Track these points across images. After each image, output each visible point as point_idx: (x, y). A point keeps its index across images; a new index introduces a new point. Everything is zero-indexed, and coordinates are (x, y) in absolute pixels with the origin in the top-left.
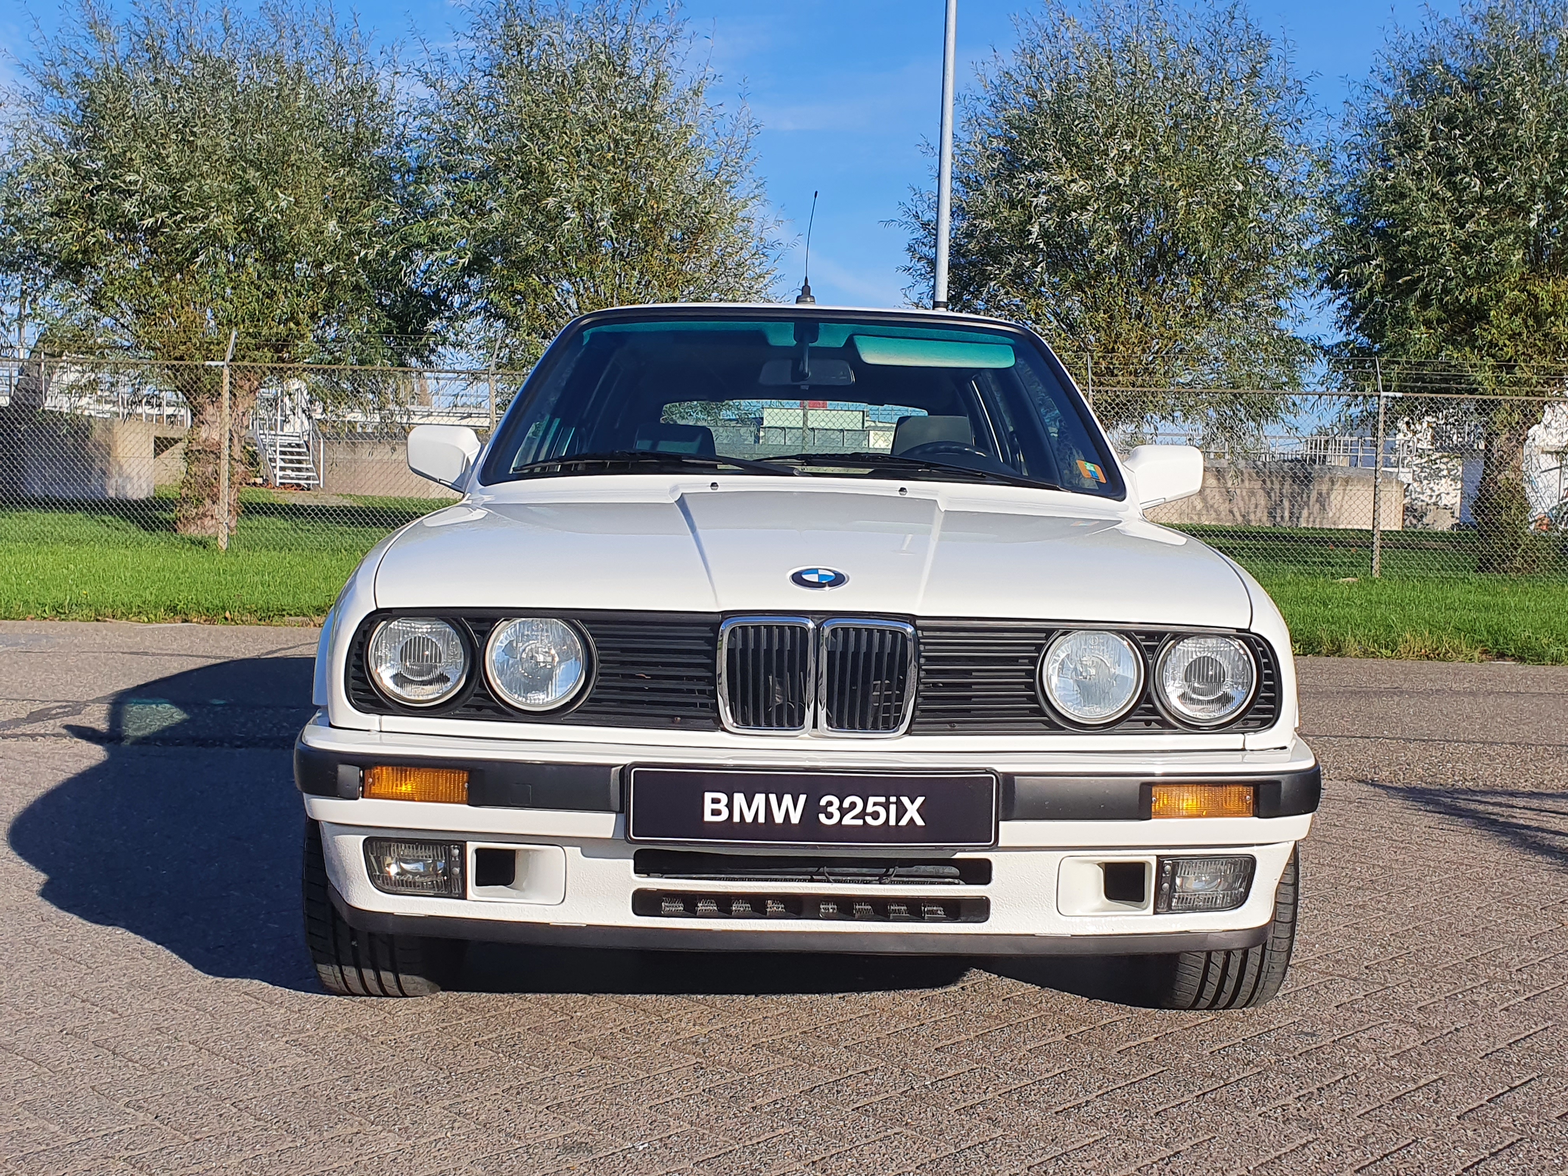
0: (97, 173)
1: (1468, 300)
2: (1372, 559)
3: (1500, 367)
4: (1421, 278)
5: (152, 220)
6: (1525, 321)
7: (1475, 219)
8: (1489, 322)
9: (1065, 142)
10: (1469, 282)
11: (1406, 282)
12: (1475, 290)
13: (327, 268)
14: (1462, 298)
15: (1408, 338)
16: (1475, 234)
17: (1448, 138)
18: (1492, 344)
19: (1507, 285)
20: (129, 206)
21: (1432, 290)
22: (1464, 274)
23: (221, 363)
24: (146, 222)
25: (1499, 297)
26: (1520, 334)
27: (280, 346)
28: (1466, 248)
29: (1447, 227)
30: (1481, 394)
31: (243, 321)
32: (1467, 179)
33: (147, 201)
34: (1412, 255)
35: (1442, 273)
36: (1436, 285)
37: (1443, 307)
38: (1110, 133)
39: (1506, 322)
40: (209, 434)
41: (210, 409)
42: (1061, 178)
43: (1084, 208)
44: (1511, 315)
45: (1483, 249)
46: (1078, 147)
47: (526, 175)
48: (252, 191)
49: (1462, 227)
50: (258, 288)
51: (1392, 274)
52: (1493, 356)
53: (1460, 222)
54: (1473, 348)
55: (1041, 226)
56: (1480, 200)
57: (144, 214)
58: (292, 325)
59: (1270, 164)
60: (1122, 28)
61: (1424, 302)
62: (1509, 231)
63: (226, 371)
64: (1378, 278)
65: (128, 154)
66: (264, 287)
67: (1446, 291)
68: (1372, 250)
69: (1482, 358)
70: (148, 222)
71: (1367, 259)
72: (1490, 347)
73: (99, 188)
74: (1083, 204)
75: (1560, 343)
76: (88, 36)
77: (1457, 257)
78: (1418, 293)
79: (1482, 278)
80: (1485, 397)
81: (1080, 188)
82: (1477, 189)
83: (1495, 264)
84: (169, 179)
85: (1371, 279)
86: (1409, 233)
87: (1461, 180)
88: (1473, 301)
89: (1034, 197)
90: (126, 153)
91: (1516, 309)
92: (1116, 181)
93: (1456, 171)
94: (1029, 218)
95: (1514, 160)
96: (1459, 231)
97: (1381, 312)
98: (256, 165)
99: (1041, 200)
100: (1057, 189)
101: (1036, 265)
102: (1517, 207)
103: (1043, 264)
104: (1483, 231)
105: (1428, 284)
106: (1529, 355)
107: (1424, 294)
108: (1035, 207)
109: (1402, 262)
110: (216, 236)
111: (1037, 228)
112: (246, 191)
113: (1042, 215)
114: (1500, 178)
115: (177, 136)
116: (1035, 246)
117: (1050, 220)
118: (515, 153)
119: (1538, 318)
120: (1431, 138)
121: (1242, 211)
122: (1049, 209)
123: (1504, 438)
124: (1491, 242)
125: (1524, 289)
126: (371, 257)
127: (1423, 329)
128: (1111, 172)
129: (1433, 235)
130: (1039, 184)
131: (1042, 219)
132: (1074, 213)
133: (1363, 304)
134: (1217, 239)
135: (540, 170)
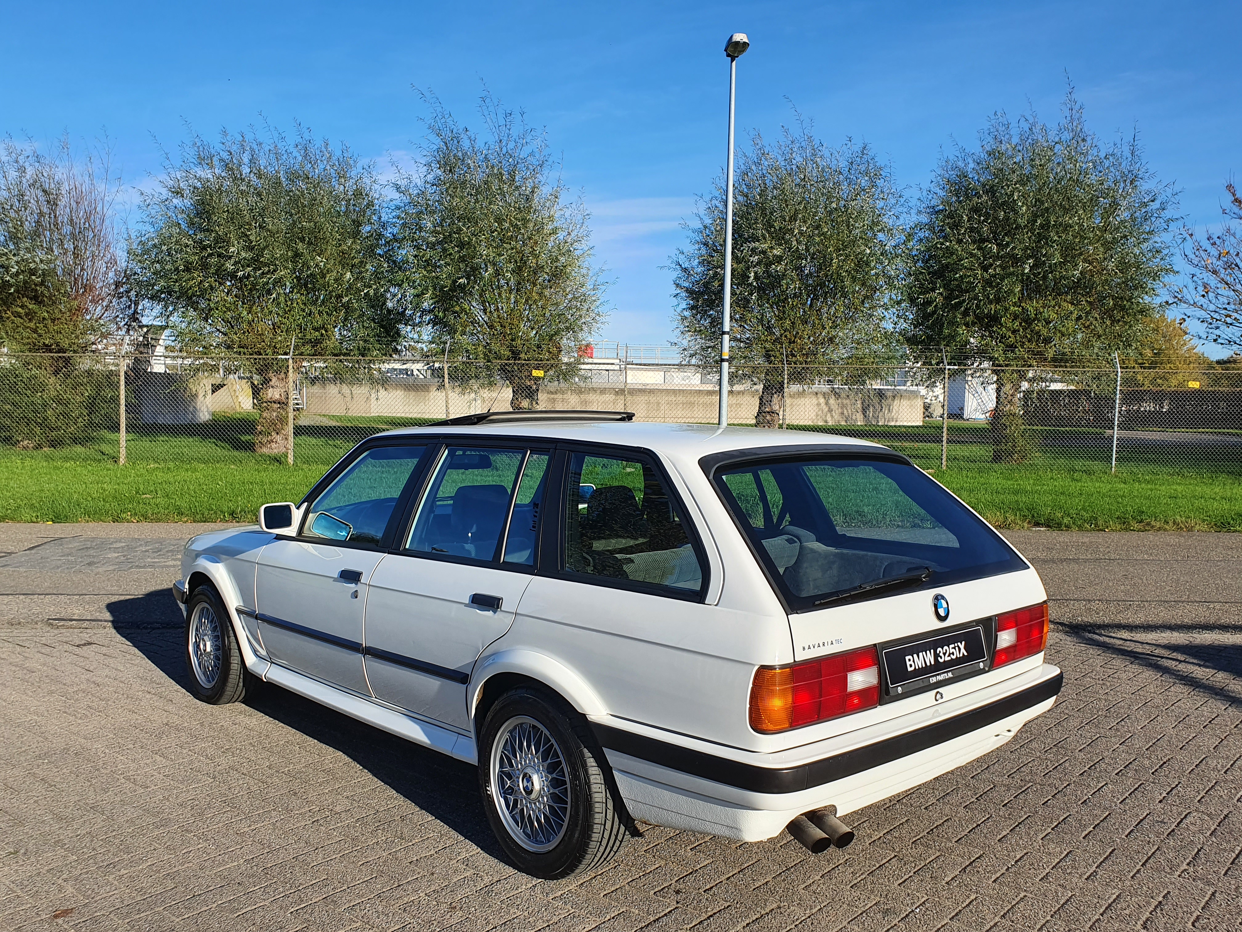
0: (210, 246)
1: (989, 312)
3: (1006, 349)
4: (964, 301)
5: (242, 273)
6: (1021, 324)
7: (993, 267)
8: (1001, 325)
9: (769, 225)
10: (991, 302)
11: (955, 303)
12: (993, 307)
13: (345, 299)
14: (986, 311)
15: (957, 334)
16: (994, 276)
17: (978, 222)
18: (1003, 336)
19: (1011, 303)
20: (229, 266)
21: (970, 307)
22: (988, 298)
23: (287, 357)
24: (239, 274)
25: (1007, 310)
26: (1018, 330)
27: (316, 343)
28: (988, 283)
29: (979, 273)
31: (295, 331)
32: (990, 245)
33: (239, 262)
34: (959, 286)
35: (976, 298)
36: (973, 304)
37: (976, 316)
38: (793, 218)
39: (1011, 324)
40: (273, 393)
41: (274, 380)
42: (767, 245)
44: (1013, 320)
45: (999, 283)
46: (774, 228)
47: (462, 245)
48: (301, 255)
49: (987, 272)
50: (304, 311)
51: (948, 298)
52: (1004, 343)
53: (985, 269)
55: (756, 273)
56: (997, 257)
57: (238, 269)
58: (324, 332)
59: (880, 235)
60: (798, 159)
61: (965, 314)
62: (1012, 274)
63: (291, 361)
64: (940, 300)
66: (307, 310)
67: (978, 306)
68: (938, 285)
69: (997, 343)
70: (240, 274)
71: (935, 289)
72: (1002, 338)
73: (210, 255)
74: (779, 260)
75: (1040, 336)
77: (984, 290)
78: (963, 309)
79: (998, 300)
81: (777, 252)
82: (995, 250)
83: (1005, 292)
84: (251, 249)
85: (935, 301)
86: (958, 275)
87: (986, 246)
88: (992, 312)
89: (751, 256)
90: (227, 234)
91: (1016, 317)
92: (798, 248)
93: (983, 240)
94: (748, 268)
95: (1015, 234)
96: (985, 274)
97: (941, 319)
98: (302, 240)
99: (755, 259)
100: (764, 252)
101: (752, 294)
102: (1016, 261)
103: (755, 294)
104: (998, 274)
105: (968, 303)
106: (1023, 343)
107: (966, 309)
108: (752, 262)
109: (953, 290)
110: (279, 282)
111: (752, 274)
112: (297, 255)
113: (755, 267)
114: (1008, 244)
115: (256, 223)
116: (751, 284)
117: (760, 270)
118: (455, 233)
119: (1028, 321)
120: (968, 221)
121: (867, 264)
122: (759, 263)
123: (1008, 388)
124: (1002, 279)
125: (1020, 306)
126: (372, 292)
127: (964, 328)
128: (794, 243)
129: (970, 276)
130: (753, 250)
131: (756, 269)
132: (773, 266)
133: (931, 315)
134: (854, 279)
135: (469, 243)
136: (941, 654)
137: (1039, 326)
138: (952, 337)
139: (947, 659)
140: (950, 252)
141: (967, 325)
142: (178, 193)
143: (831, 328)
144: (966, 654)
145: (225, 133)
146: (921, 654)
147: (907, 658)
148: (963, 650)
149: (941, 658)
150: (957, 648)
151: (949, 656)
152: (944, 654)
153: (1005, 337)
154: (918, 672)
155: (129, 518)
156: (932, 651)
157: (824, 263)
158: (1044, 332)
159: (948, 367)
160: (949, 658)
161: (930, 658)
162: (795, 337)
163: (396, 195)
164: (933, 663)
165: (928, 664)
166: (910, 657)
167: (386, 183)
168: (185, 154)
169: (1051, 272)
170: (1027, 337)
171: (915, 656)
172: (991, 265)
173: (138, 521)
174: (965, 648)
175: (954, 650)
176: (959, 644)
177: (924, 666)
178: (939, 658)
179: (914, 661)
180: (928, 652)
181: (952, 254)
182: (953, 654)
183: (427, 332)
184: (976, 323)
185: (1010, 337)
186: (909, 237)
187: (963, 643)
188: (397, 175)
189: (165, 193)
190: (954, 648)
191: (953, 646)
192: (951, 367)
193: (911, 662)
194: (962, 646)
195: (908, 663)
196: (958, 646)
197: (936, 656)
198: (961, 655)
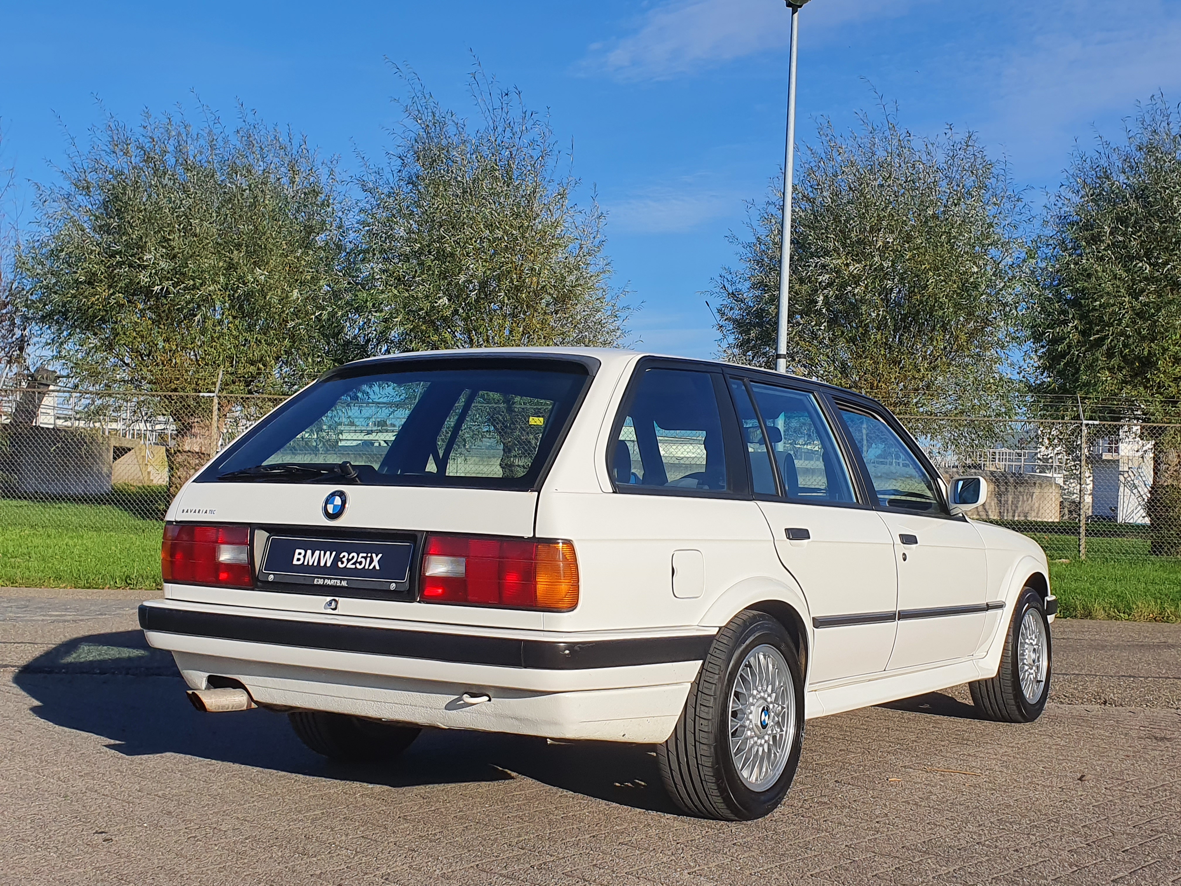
0: (120, 253)
1: (1141, 353)
2: (1079, 545)
3: (1165, 402)
4: (1106, 337)
5: (160, 287)
7: (1145, 293)
8: (1157, 369)
9: (844, 235)
10: (1143, 340)
11: (1095, 339)
12: (1146, 346)
13: (290, 325)
14: (1137, 351)
16: (1146, 305)
17: (1124, 234)
18: (1160, 385)
19: (1170, 341)
20: (144, 278)
21: (1115, 345)
22: (1139, 334)
23: (211, 395)
24: (155, 289)
25: (1165, 350)
28: (1140, 315)
29: (1126, 300)
30: (1153, 422)
32: (1140, 264)
33: (156, 274)
34: (1099, 317)
35: (1123, 333)
36: (1118, 342)
37: (1124, 358)
42: (839, 261)
43: (857, 284)
45: (1153, 315)
48: (235, 267)
49: (1137, 300)
51: (1085, 333)
52: (1161, 394)
53: (1135, 295)
54: (1146, 387)
55: (826, 297)
56: (1150, 280)
57: (154, 283)
58: (262, 367)
59: (993, 251)
61: (1110, 354)
63: (216, 400)
64: (1074, 336)
65: (144, 240)
67: (1125, 346)
68: (1070, 316)
69: (1153, 394)
71: (1065, 323)
72: (1159, 387)
73: (120, 264)
74: (856, 280)
76: (108, 151)
77: (1134, 323)
78: (1105, 347)
79: (1152, 337)
80: (1155, 425)
81: (855, 268)
82: (1147, 271)
84: (173, 258)
85: (1068, 336)
86: (1098, 303)
87: (1135, 266)
88: (1146, 353)
89: (820, 275)
90: (141, 237)
92: (881, 264)
93: (1132, 258)
94: (815, 290)
95: (1173, 250)
96: (1135, 303)
97: (1077, 361)
98: (239, 248)
99: (825, 278)
100: (837, 270)
101: (820, 325)
102: (1177, 284)
103: (825, 324)
104: (1152, 302)
105: (1112, 341)
107: (1108, 349)
108: (820, 283)
109: (1091, 323)
110: (208, 300)
111: (821, 298)
112: (231, 266)
113: (825, 289)
114: (1166, 264)
115: (179, 226)
116: (819, 311)
117: (831, 292)
118: (433, 241)
120: (1111, 233)
121: (976, 286)
122: (830, 284)
124: (1159, 310)
126: (325, 317)
127: (1107, 372)
128: (878, 258)
129: (1114, 304)
130: (824, 266)
131: (825, 291)
132: (849, 288)
133: (1063, 355)
134: (958, 306)
135: (452, 255)
140: (1085, 273)
142: (86, 188)
143: (927, 371)
145: (148, 115)
157: (917, 285)
162: (879, 382)
163: (362, 195)
167: (349, 179)
168: (95, 139)
172: (1142, 291)
181: (1089, 276)
184: (1124, 368)
186: (1031, 255)
188: (363, 169)
189: (67, 187)
192: (1090, 422)
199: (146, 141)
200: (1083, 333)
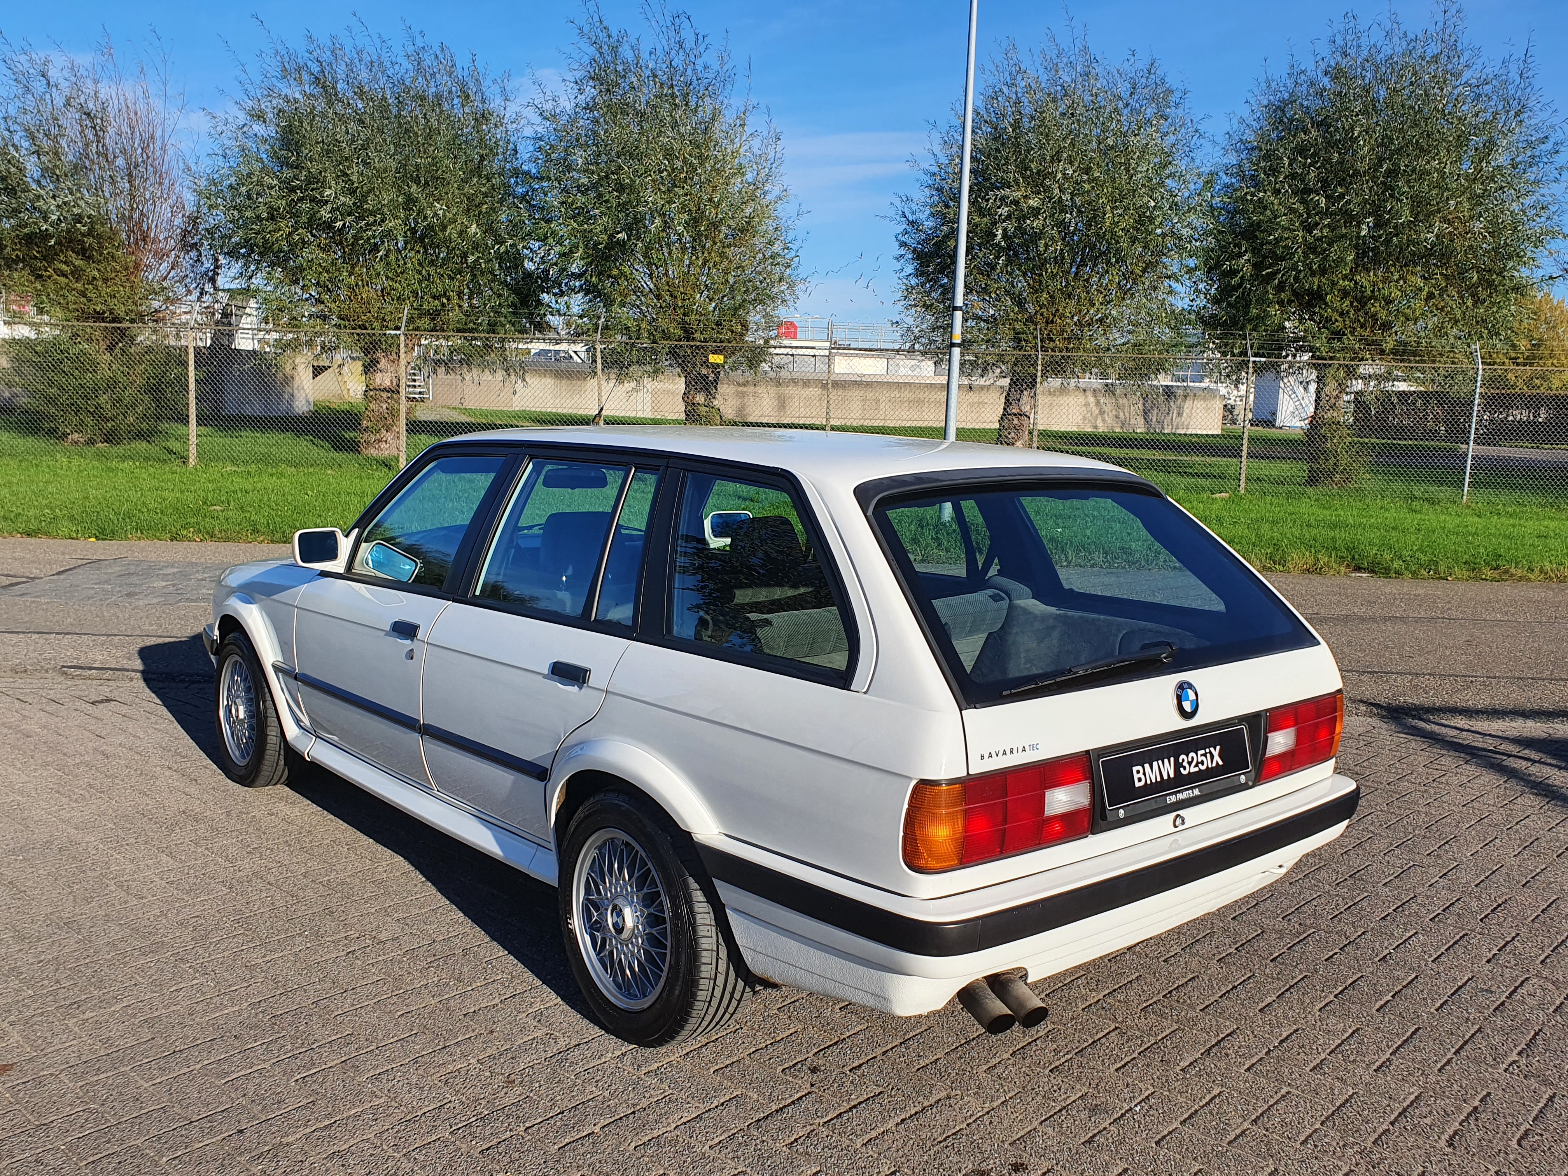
0: (300, 188)
1: (1311, 287)
4: (1278, 271)
5: (341, 223)
6: (1352, 303)
7: (1319, 227)
8: (1326, 304)
9: (1023, 167)
10: (1313, 274)
11: (1267, 273)
12: (1316, 280)
13: (471, 259)
14: (1307, 285)
15: (1268, 315)
16: (1320, 239)
17: (1301, 165)
18: (1328, 320)
19: (1340, 276)
20: (325, 213)
21: (1286, 280)
22: (1311, 268)
23: (398, 332)
24: (337, 224)
25: (1334, 284)
26: (1348, 312)
27: (434, 315)
28: (1311, 249)
29: (1300, 234)
31: (409, 299)
32: (1316, 198)
33: (338, 209)
34: (1272, 251)
35: (1294, 267)
36: (1290, 276)
37: (1294, 292)
38: (1056, 158)
39: (1338, 304)
40: (382, 379)
41: (382, 362)
42: (1020, 193)
43: (1036, 218)
44: (1342, 299)
45: (1325, 249)
46: (1031, 171)
47: (621, 189)
48: (415, 201)
49: (1311, 233)
50: (420, 273)
51: (1258, 268)
53: (1309, 229)
55: (1005, 230)
56: (1326, 214)
57: (336, 218)
58: (445, 301)
59: (1170, 183)
61: (1280, 288)
62: (1343, 236)
63: (402, 338)
64: (1248, 270)
65: (323, 174)
66: (424, 272)
67: (1296, 279)
68: (1244, 249)
70: (339, 224)
71: (1240, 255)
72: (1326, 322)
73: (301, 200)
74: (1035, 212)
75: (1377, 320)
77: (1306, 257)
78: (1276, 281)
79: (1323, 272)
81: (1034, 202)
82: (1323, 205)
83: (1334, 261)
84: (353, 192)
85: (1242, 270)
86: (1272, 237)
87: (1312, 199)
88: (1315, 287)
89: (999, 208)
90: (321, 172)
91: (1345, 294)
92: (1061, 197)
93: (1308, 191)
94: (994, 223)
95: (1350, 183)
96: (1308, 237)
97: (1249, 295)
98: (417, 181)
99: (1004, 211)
100: (1016, 203)
101: (998, 258)
102: (1349, 218)
103: (1003, 258)
104: (1326, 237)
105: (1283, 275)
106: (1354, 328)
107: (1280, 282)
108: (999, 216)
109: (1265, 257)
110: (388, 234)
111: (1000, 231)
112: (410, 200)
113: (1004, 221)
114: (1341, 197)
115: (358, 159)
116: (998, 245)
117: (1011, 226)
118: (613, 173)
119: (1362, 301)
120: (1290, 165)
121: (1151, 220)
122: (1009, 217)
123: (1331, 388)
124: (1330, 244)
125: (1352, 279)
126: (504, 250)
127: (1277, 306)
128: (1056, 191)
129: (1288, 238)
130: (1003, 199)
131: (1004, 224)
132: (1028, 221)
133: (1236, 288)
134: (1134, 240)
135: (631, 186)
136: (1185, 764)
137: (1375, 307)
138: (1261, 318)
139: (1193, 770)
140: (1262, 205)
141: (1281, 303)
142: (259, 116)
143: (1101, 304)
144: (1221, 763)
146: (1155, 764)
147: (1135, 769)
148: (1217, 758)
149: (1185, 768)
150: (1208, 755)
151: (1196, 766)
152: (1190, 763)
153: (1331, 320)
154: (1150, 789)
155: (191, 535)
156: (1172, 759)
157: (1094, 218)
158: (1383, 314)
159: (1252, 359)
160: (1197, 769)
161: (1168, 769)
162: (1055, 316)
163: (539, 122)
164: (1172, 776)
165: (1165, 777)
166: (1140, 768)
168: (265, 65)
169: (1397, 235)
170: (1359, 320)
171: (1147, 766)
172: (1317, 224)
173: (201, 540)
174: (1220, 755)
175: (1203, 758)
176: (1212, 749)
177: (1159, 779)
178: (1182, 769)
179: (1144, 774)
180: (1166, 761)
181: (1265, 208)
182: (1202, 763)
183: (577, 303)
184: (1294, 301)
185: (1337, 321)
187: (1218, 748)
188: (541, 96)
189: (242, 118)
190: (1205, 755)
191: (1203, 752)
192: (1257, 359)
193: (1141, 775)
194: (1216, 753)
195: (1136, 776)
196: (1210, 752)
197: (1178, 766)
198: (1214, 765)
199: (315, 65)
200: (1255, 266)
